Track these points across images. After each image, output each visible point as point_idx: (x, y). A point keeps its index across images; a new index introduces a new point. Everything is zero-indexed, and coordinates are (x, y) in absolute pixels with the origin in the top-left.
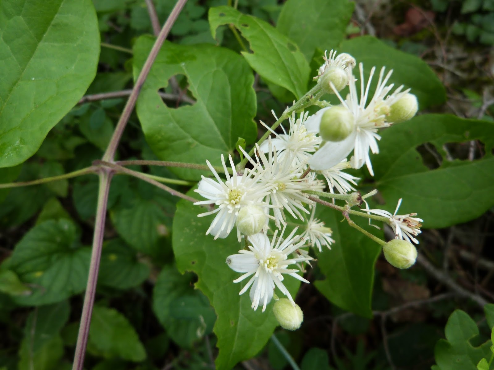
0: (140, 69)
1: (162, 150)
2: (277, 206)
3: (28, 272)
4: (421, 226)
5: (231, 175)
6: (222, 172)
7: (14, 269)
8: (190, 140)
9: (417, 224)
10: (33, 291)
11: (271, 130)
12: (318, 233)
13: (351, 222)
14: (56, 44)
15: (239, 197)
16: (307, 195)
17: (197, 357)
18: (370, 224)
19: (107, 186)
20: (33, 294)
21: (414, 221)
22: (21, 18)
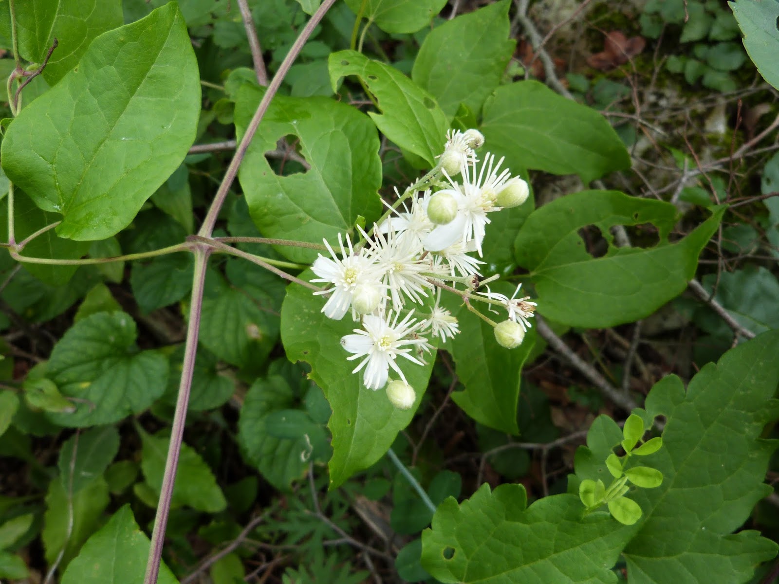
0: (245, 129)
1: (267, 225)
2: (394, 288)
3: (70, 382)
4: (534, 310)
5: (348, 256)
6: (338, 252)
7: (51, 376)
8: (302, 215)
9: (530, 307)
10: (78, 407)
11: (392, 209)
12: (442, 322)
13: (469, 306)
14: (150, 99)
15: (355, 275)
16: (425, 278)
17: (297, 503)
18: (489, 310)
19: (204, 266)
20: (76, 412)
21: (528, 304)
22: (113, 68)
